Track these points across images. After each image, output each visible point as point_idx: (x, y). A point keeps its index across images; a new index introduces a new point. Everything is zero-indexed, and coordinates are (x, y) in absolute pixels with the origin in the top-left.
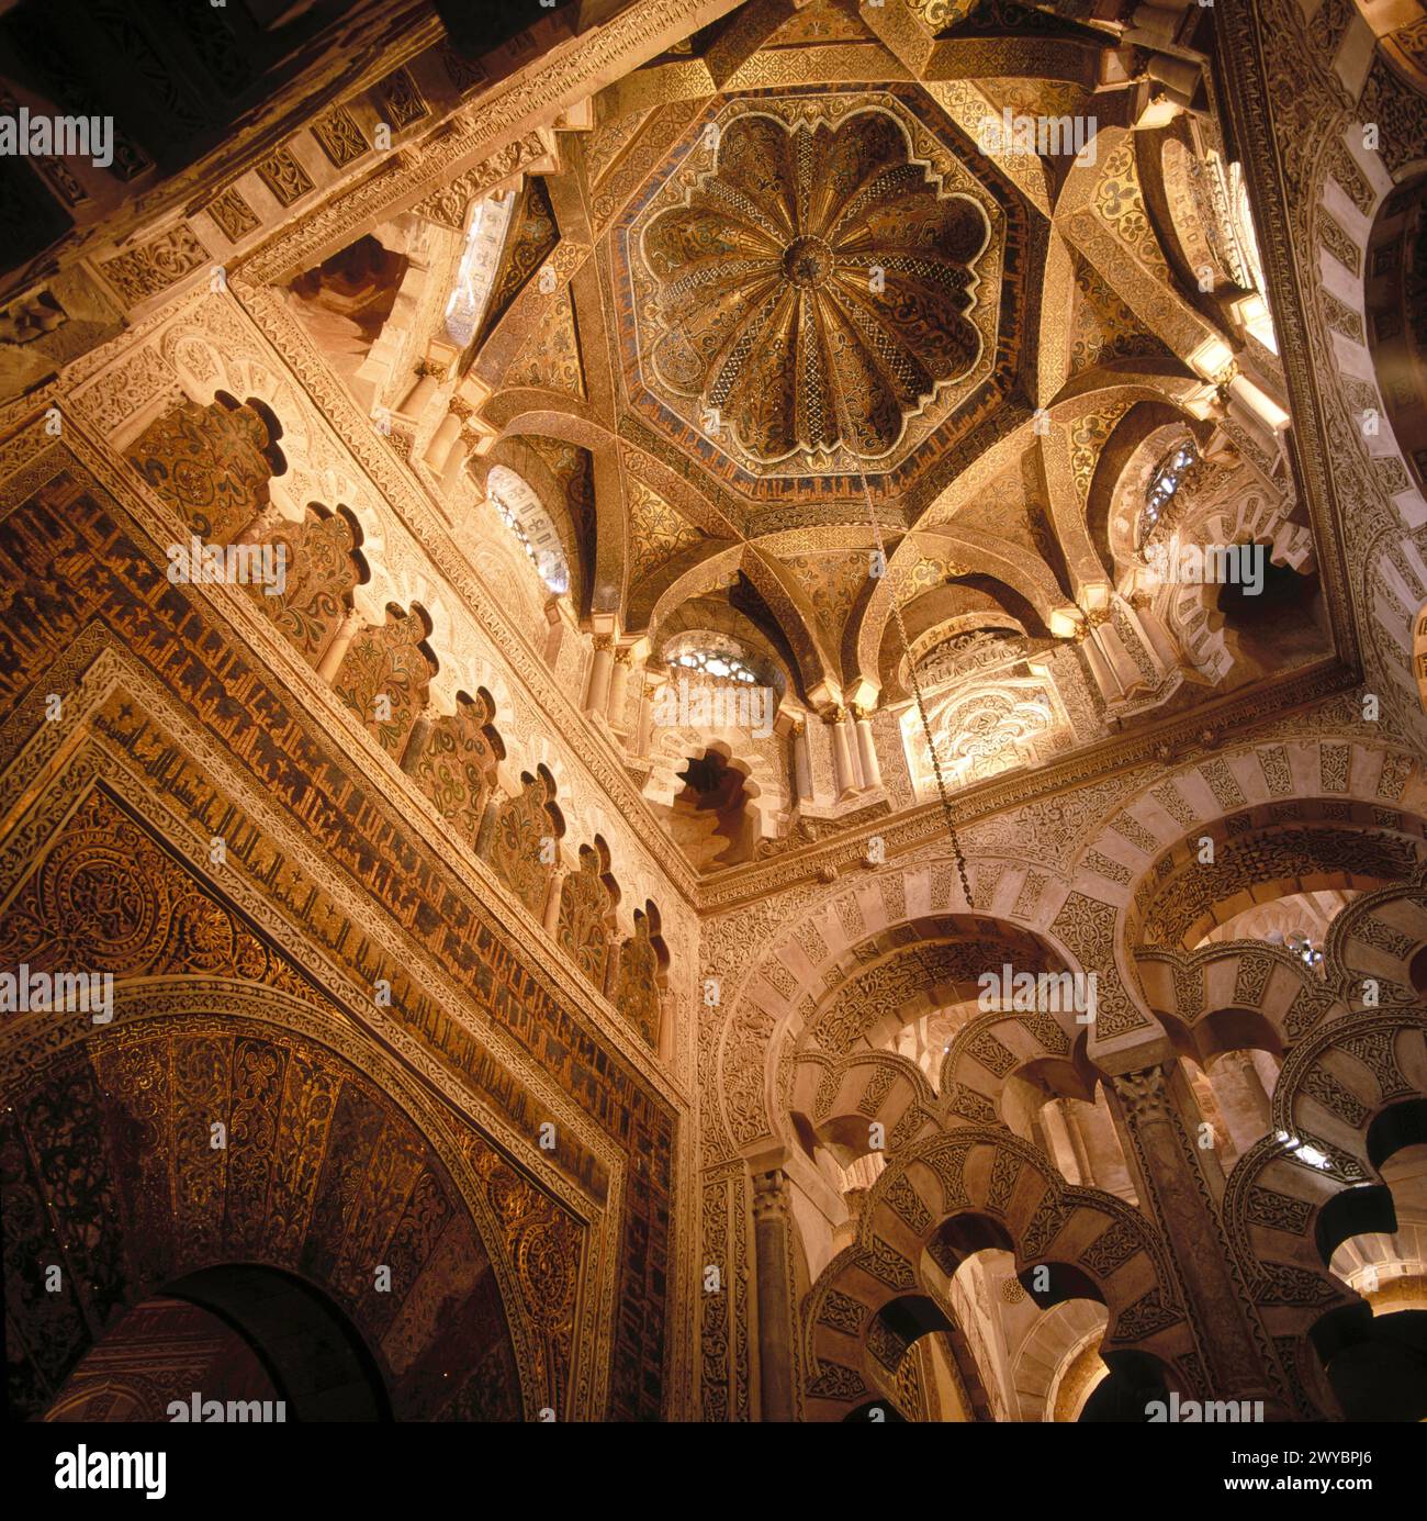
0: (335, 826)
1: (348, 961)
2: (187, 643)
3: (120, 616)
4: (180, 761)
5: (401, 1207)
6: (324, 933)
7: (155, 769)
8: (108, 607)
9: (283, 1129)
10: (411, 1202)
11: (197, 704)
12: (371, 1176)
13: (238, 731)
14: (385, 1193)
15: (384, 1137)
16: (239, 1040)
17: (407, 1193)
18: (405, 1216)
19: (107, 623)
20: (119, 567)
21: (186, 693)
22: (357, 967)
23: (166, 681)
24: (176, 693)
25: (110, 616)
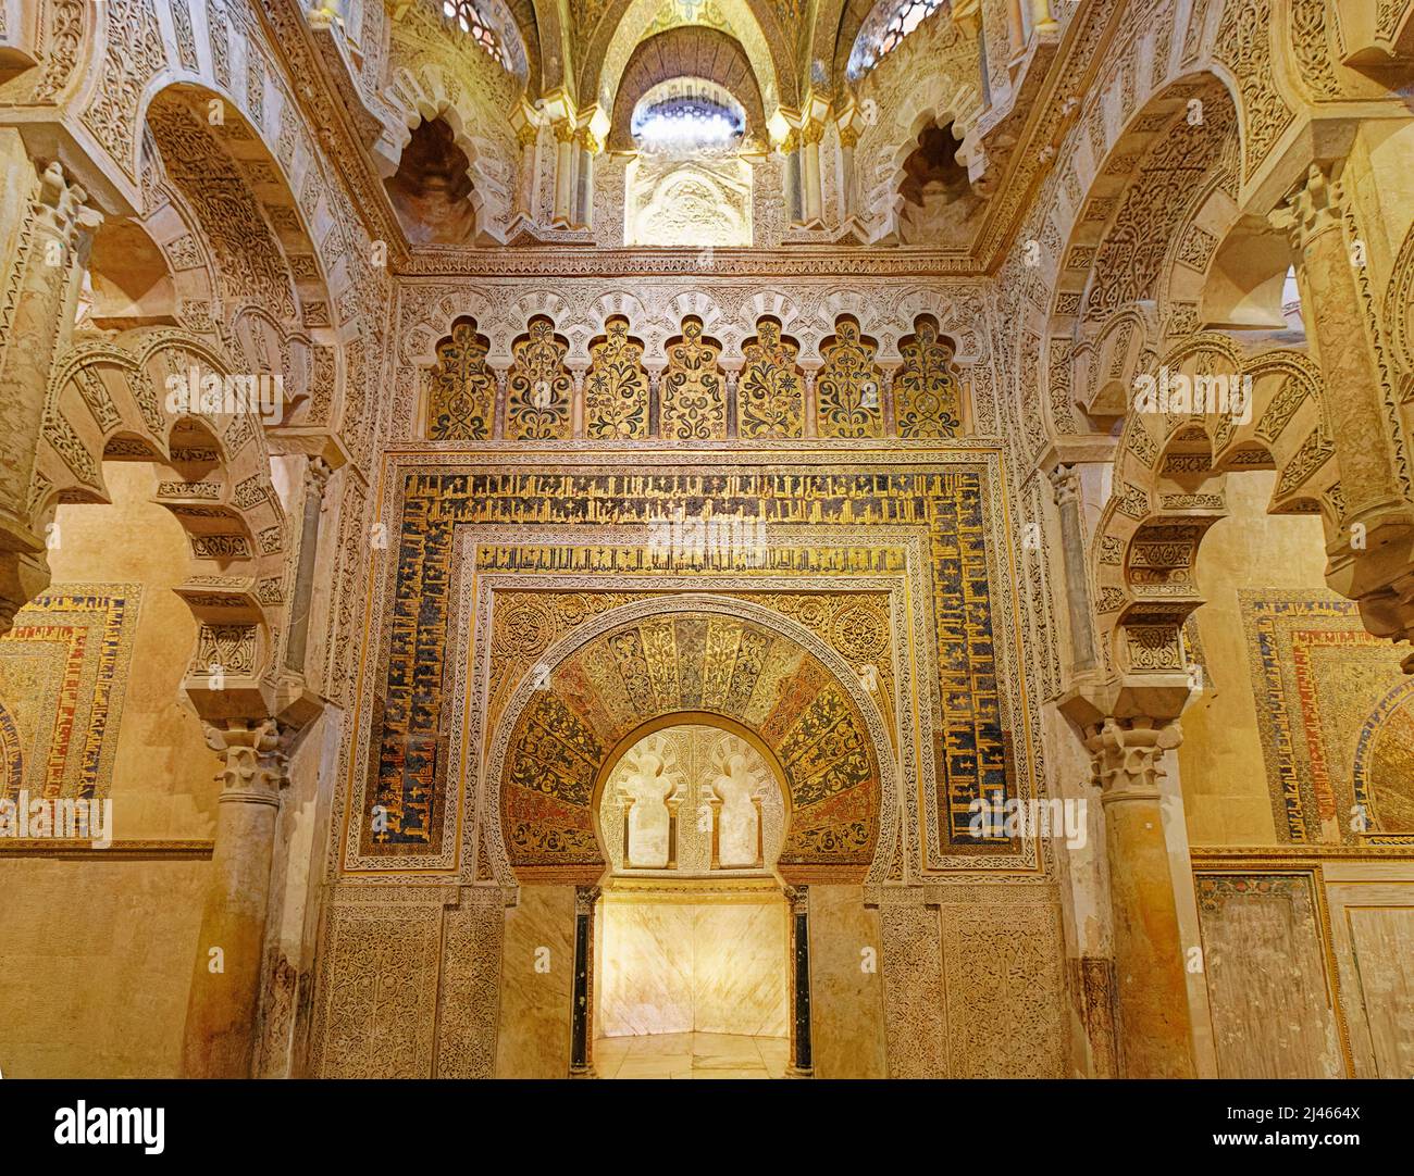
0: (613, 507)
1: (649, 569)
2: (495, 495)
3: (463, 514)
4: (519, 552)
5: (734, 656)
6: (628, 566)
7: (512, 565)
8: (456, 516)
9: (651, 660)
10: (740, 650)
11: (515, 518)
12: (709, 651)
13: (540, 511)
14: (721, 654)
15: (711, 630)
16: (609, 640)
17: (736, 647)
18: (738, 657)
19: (460, 522)
20: (449, 494)
21: (507, 519)
22: (656, 567)
23: (496, 522)
24: (503, 523)
25: (460, 518)
